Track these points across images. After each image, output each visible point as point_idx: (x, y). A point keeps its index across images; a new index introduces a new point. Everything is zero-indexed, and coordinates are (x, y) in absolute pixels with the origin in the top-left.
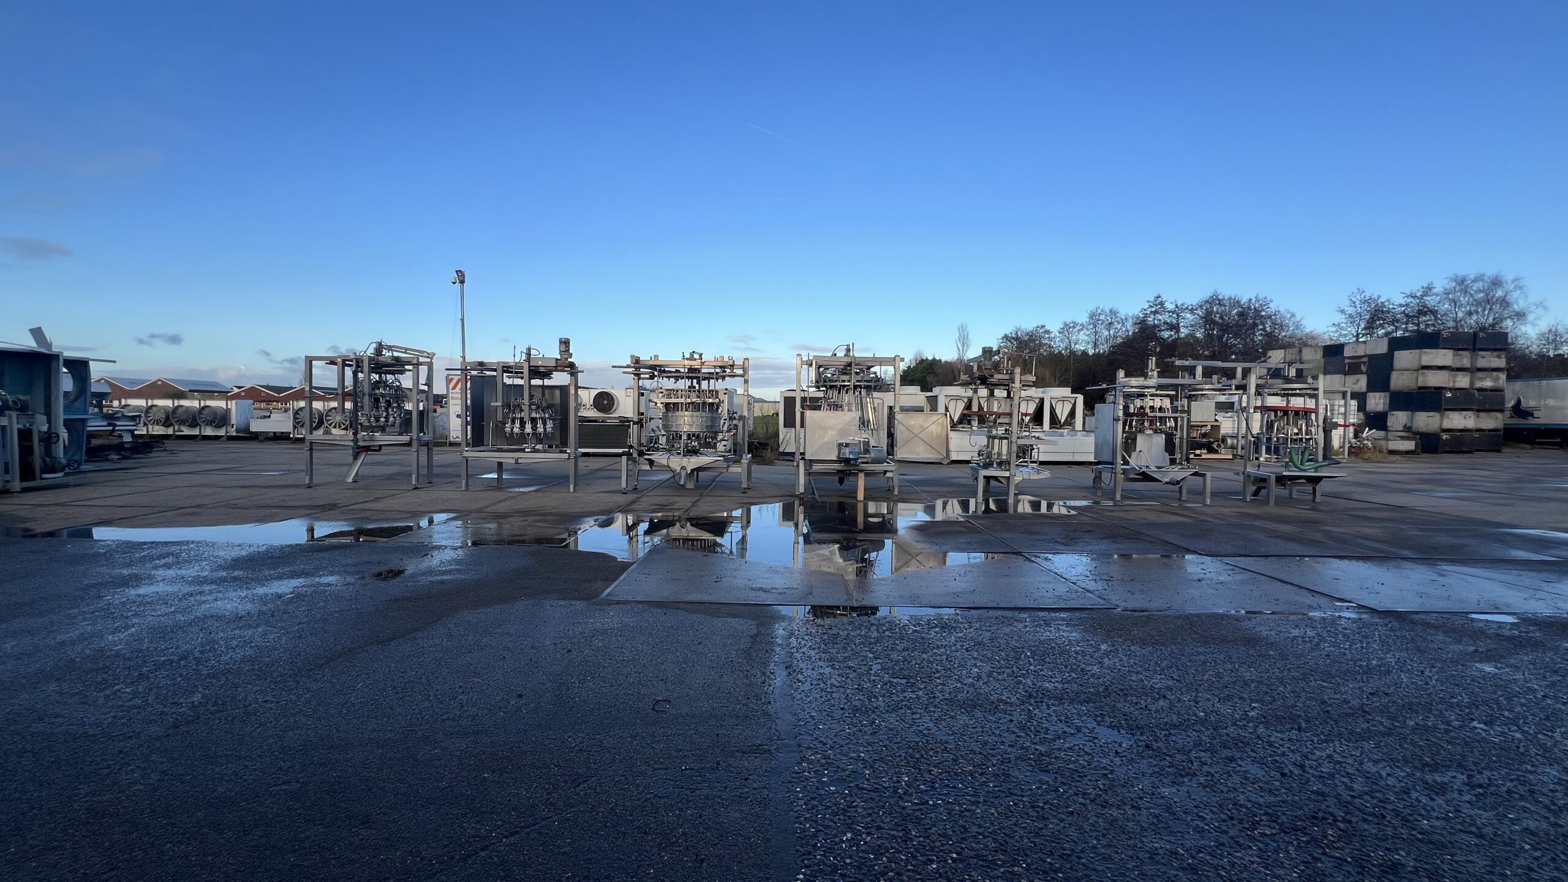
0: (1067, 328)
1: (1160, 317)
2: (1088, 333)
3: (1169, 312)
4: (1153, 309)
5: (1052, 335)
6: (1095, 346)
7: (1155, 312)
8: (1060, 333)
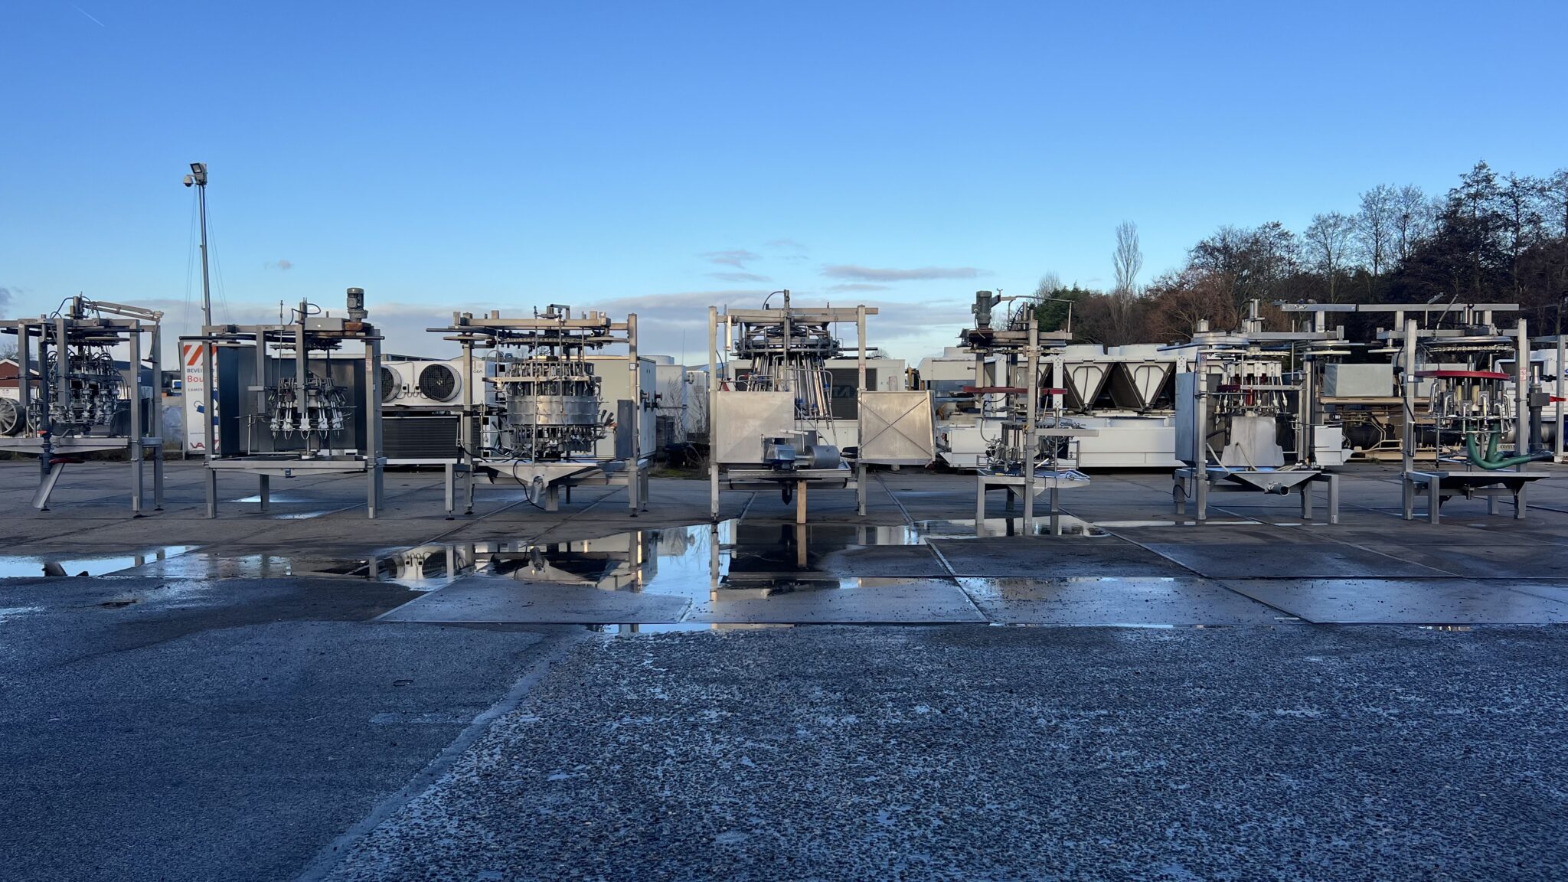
0: (1323, 227)
1: (1485, 204)
2: (1363, 234)
3: (1501, 195)
4: (1472, 191)
5: (1295, 241)
6: (1377, 258)
7: (1475, 197)
8: (1309, 236)
